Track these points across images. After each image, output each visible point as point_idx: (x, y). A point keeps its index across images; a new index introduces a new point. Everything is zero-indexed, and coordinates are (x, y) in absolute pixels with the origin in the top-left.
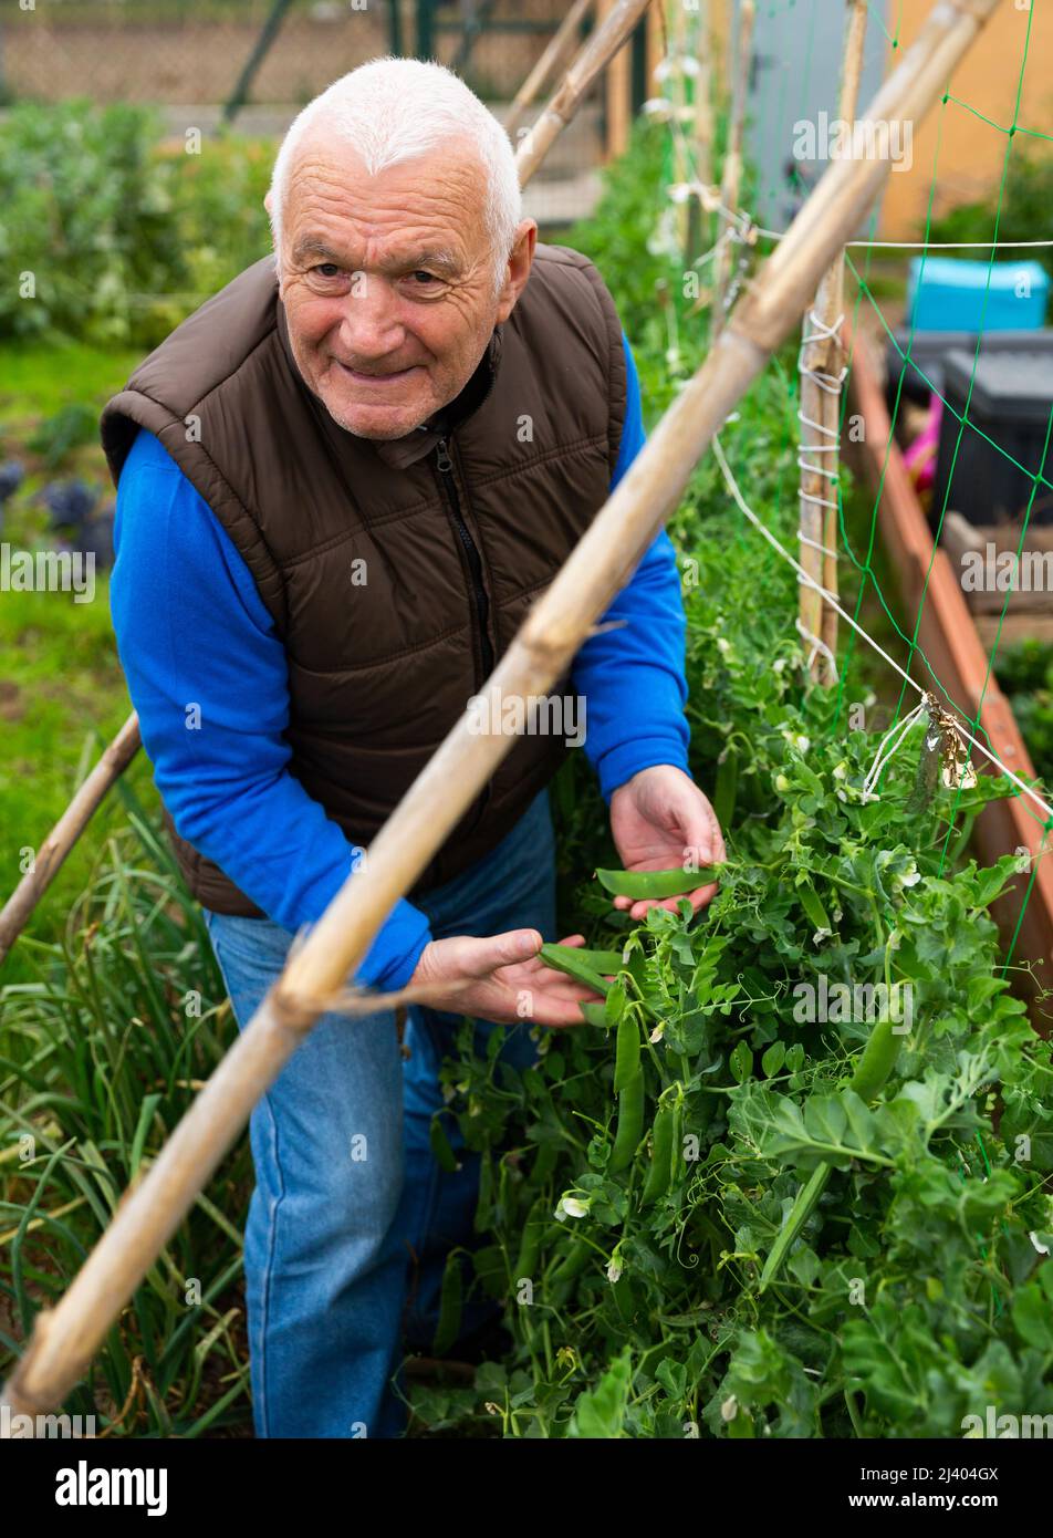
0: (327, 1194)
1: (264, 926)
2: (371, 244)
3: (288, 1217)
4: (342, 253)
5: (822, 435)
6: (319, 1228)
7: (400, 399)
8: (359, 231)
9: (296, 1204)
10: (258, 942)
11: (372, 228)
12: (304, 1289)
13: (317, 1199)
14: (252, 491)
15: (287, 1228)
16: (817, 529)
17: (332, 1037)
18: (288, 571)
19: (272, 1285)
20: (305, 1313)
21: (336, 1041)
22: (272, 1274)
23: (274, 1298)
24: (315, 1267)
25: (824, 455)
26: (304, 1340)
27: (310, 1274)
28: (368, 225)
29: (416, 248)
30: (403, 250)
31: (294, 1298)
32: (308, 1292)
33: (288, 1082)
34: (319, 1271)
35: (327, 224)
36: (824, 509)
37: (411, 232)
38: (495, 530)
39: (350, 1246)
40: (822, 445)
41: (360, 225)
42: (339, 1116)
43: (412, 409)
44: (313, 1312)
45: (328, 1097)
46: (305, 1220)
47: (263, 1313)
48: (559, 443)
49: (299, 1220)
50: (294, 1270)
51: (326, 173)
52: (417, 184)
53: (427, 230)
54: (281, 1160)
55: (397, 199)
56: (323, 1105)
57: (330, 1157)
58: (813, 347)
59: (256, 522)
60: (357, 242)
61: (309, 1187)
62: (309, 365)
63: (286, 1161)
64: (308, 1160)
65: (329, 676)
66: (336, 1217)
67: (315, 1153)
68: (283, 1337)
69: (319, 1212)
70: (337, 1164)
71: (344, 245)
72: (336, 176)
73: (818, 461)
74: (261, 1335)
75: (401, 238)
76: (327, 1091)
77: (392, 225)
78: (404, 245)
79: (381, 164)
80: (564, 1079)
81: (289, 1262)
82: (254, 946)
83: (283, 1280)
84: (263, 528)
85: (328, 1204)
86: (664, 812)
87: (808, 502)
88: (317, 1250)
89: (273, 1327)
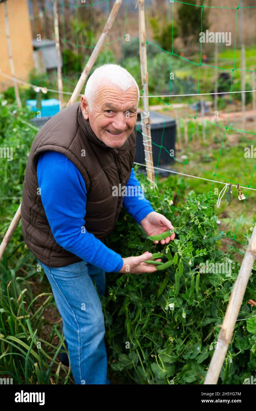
0: (93, 324)
1: (68, 268)
2: (123, 105)
3: (84, 333)
4: (116, 107)
5: (148, 138)
6: (92, 333)
7: (121, 138)
8: (120, 102)
9: (85, 329)
10: (67, 272)
11: (123, 102)
12: (89, 348)
13: (91, 327)
14: (85, 163)
15: (84, 335)
16: (149, 158)
17: (87, 289)
18: (92, 180)
19: (81, 350)
20: (91, 354)
21: (88, 290)
22: (81, 347)
23: (82, 353)
24: (91, 342)
25: (149, 142)
26: (91, 359)
27: (90, 345)
28: (122, 101)
29: (131, 105)
30: (129, 106)
31: (86, 351)
32: (90, 349)
33: (79, 302)
34: (92, 343)
35: (112, 101)
36: (150, 153)
37: (130, 102)
38: (122, 165)
39: (98, 335)
40: (148, 140)
41: (120, 101)
42: (92, 306)
43: (123, 140)
44: (93, 352)
45: (89, 303)
46: (88, 332)
47: (79, 357)
48: (130, 145)
49: (86, 333)
50: (86, 345)
51: (111, 91)
52: (131, 92)
53: (133, 102)
54: (78, 321)
55: (128, 96)
56: (89, 305)
57: (93, 316)
58: (146, 119)
59: (86, 170)
60: (120, 105)
61: (88, 324)
62: (101, 132)
63: (80, 321)
64: (87, 319)
65: (96, 203)
66: (96, 329)
67: (88, 316)
68: (86, 360)
69: (92, 329)
70: (95, 317)
71: (117, 105)
72: (114, 91)
73: (148, 143)
74: (80, 362)
75: (129, 104)
76: (89, 301)
77: (127, 101)
78: (130, 105)
79: (125, 89)
80: (138, 285)
81: (85, 343)
82: (66, 273)
83: (84, 348)
84: (88, 171)
85: (94, 327)
86: (159, 221)
87: (147, 153)
88: (91, 338)
89: (82, 360)
